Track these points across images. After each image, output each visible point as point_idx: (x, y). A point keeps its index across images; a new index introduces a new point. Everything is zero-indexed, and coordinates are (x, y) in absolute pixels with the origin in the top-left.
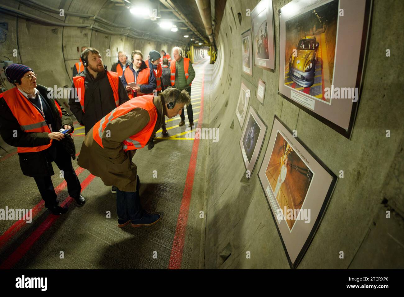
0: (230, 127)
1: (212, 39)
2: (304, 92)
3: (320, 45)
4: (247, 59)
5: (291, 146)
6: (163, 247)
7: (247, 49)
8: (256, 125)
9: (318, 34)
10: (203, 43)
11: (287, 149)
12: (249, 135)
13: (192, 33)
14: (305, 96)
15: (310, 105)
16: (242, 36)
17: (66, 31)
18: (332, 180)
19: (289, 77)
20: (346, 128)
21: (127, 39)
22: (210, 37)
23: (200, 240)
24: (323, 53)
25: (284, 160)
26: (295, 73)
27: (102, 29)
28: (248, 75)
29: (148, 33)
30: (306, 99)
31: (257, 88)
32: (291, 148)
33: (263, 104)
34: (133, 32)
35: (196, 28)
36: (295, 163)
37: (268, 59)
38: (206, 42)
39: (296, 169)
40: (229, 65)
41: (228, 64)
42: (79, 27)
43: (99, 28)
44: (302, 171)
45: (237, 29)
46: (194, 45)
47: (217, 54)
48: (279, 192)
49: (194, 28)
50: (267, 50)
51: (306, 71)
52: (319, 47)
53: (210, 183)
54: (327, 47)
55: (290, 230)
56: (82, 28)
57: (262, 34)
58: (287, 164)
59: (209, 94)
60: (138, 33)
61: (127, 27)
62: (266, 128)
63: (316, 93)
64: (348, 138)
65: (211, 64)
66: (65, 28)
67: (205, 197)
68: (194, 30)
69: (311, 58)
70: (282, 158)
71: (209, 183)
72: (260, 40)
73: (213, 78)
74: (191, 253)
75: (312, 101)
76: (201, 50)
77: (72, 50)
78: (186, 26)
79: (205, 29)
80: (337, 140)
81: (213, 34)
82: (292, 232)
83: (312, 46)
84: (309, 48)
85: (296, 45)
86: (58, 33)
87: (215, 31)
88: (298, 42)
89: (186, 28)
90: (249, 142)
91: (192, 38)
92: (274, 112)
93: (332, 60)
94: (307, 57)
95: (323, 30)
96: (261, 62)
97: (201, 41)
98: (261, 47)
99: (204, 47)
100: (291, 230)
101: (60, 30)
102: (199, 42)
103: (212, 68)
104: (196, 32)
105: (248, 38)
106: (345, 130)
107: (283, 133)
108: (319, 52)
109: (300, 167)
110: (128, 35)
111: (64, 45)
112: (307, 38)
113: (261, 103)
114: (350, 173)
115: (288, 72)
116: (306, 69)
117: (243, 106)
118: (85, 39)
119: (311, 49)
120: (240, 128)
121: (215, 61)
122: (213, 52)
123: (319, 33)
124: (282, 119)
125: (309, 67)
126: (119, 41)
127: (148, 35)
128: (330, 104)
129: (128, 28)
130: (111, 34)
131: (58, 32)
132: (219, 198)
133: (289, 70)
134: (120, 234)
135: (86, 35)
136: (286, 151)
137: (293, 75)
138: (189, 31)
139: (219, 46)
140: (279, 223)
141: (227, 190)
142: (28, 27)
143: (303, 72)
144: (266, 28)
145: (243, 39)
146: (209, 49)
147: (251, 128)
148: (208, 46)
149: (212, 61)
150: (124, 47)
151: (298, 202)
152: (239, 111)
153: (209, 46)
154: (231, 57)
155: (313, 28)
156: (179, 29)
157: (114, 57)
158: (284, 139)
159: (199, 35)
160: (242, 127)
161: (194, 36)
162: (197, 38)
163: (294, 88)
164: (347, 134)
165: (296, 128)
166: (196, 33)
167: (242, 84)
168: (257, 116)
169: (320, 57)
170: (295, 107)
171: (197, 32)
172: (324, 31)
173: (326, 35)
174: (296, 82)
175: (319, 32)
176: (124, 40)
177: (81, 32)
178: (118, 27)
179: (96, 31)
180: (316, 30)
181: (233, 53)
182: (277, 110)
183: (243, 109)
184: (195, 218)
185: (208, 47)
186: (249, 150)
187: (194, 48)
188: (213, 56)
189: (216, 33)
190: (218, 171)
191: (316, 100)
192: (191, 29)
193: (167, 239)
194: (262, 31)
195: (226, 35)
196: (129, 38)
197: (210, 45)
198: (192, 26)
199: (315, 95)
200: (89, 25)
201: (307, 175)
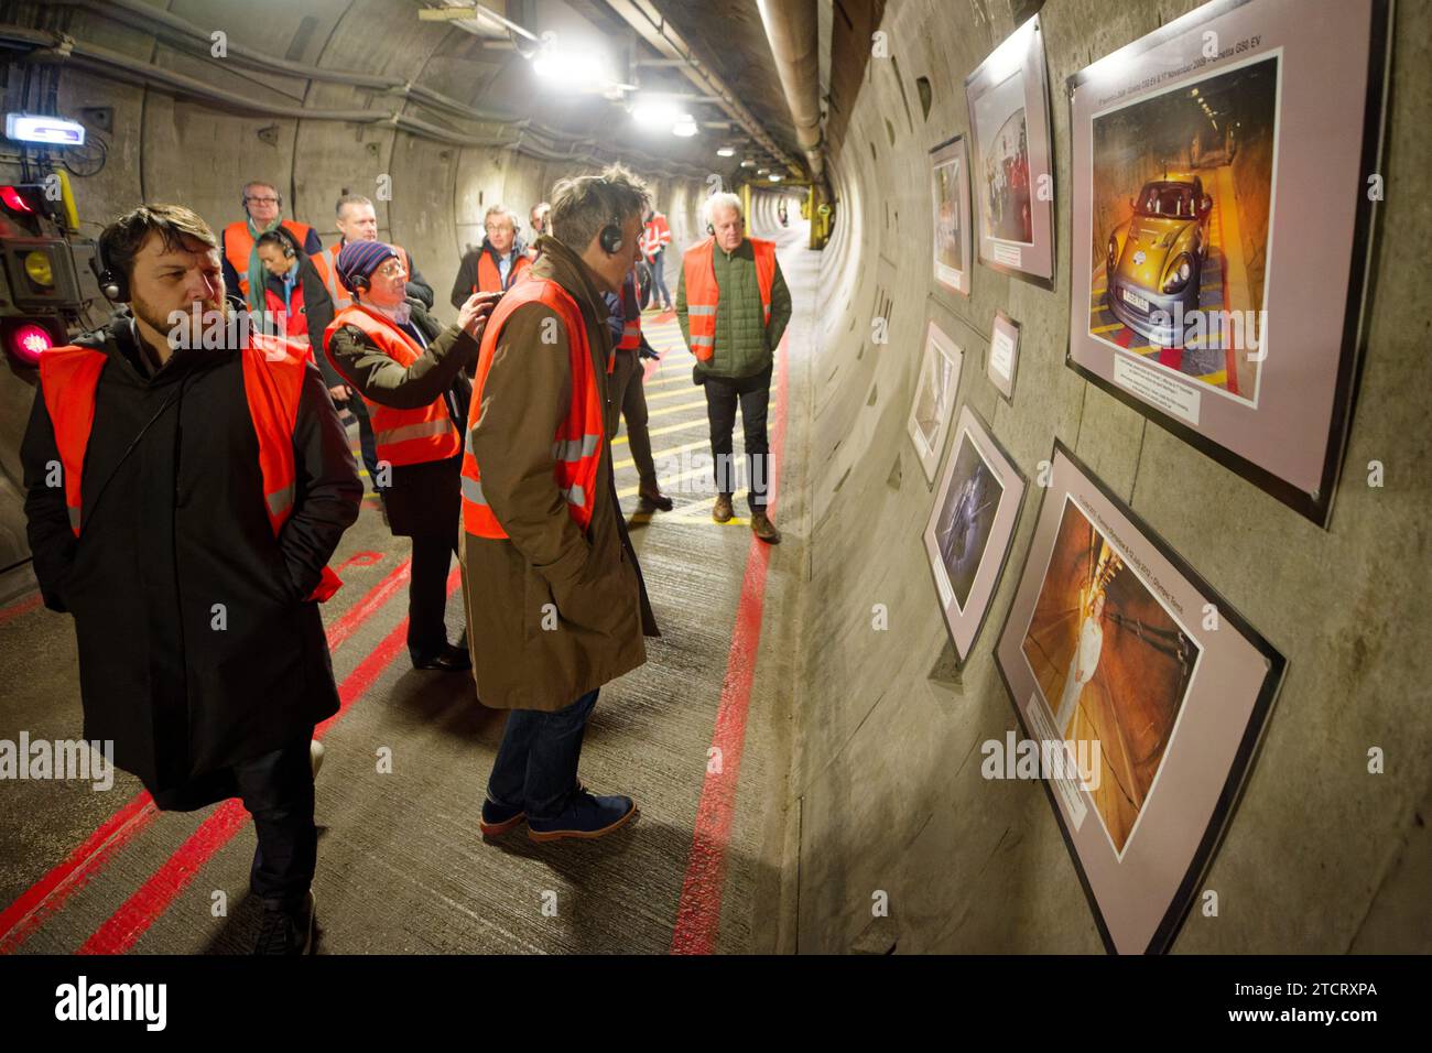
0: (887, 478)
1: (819, 161)
2: (1162, 362)
3: (1214, 206)
4: (951, 238)
5: (1117, 550)
6: (642, 916)
7: (951, 206)
8: (986, 474)
9: (1209, 168)
10: (784, 177)
11: (1101, 561)
12: (961, 512)
13: (747, 141)
14: (1163, 377)
15: (1184, 408)
16: (931, 156)
17: (307, 132)
18: (1266, 670)
19: (1105, 307)
20: (1313, 490)
21: (517, 161)
22: (810, 155)
23: (780, 894)
24: (1226, 232)
25: (1090, 601)
26: (1127, 297)
27: (431, 127)
28: (953, 293)
29: (591, 142)
30: (1167, 385)
31: (989, 342)
32: (1117, 556)
33: (1009, 400)
34: (536, 137)
35: (760, 121)
36: (1131, 611)
37: (1031, 242)
38: (794, 170)
39: (1136, 633)
40: (881, 255)
41: (877, 254)
42: (350, 122)
43: (420, 123)
44: (1159, 639)
45: (912, 131)
46: (754, 181)
47: (833, 212)
48: (1073, 717)
49: (754, 125)
50: (1025, 213)
51: (1168, 291)
52: (1213, 210)
53: (813, 682)
54: (1242, 214)
55: (1116, 852)
56: (363, 124)
57: (1008, 156)
58: (1104, 614)
59: (806, 357)
60: (557, 140)
61: (519, 120)
62: (1022, 484)
63: (1206, 365)
64: (1322, 524)
65: (812, 248)
66: (303, 124)
67: (797, 735)
68: (754, 130)
69: (1183, 244)
70: (1086, 593)
71: (809, 686)
72: (998, 177)
73: (820, 302)
74: (746, 941)
75: (1191, 393)
76: (775, 202)
77: (323, 199)
78: (725, 116)
79: (794, 127)
80: (1282, 530)
81: (823, 146)
82: (1123, 861)
83: (1189, 205)
84: (1178, 213)
85: (1132, 200)
86: (280, 142)
87: (828, 136)
88: (1141, 189)
89: (725, 125)
90: (961, 534)
91: (745, 158)
92: (1052, 428)
93: (1260, 255)
94: (1170, 244)
95: (1224, 156)
96: (1005, 253)
97: (777, 167)
98: (1003, 198)
99: (786, 189)
100: (1120, 852)
101: (287, 129)
102: (772, 172)
103: (817, 266)
104: (761, 136)
105: (953, 166)
106: (1306, 496)
107: (1086, 505)
108: (1214, 227)
109: (1148, 623)
110: (521, 146)
111: (297, 183)
112: (1171, 178)
113: (1005, 398)
114: (1330, 644)
115: (1104, 290)
116: (1168, 282)
117: (937, 403)
118: (372, 162)
119: (1185, 216)
120: (925, 482)
121: (826, 240)
122: (820, 208)
123: (1212, 166)
124: (1080, 455)
125: (1179, 277)
126: (489, 167)
127: (591, 146)
128: (1254, 405)
129: (520, 123)
130: (462, 146)
131: (279, 138)
132: (848, 738)
133: (1106, 283)
134: (487, 865)
135: (374, 147)
136: (1099, 570)
137: (1122, 302)
138: (735, 132)
139: (844, 185)
140: (1078, 829)
141: (879, 710)
142: (180, 123)
143: (1157, 294)
144: (1022, 134)
145: (938, 167)
146: (806, 195)
147: (965, 483)
148: (802, 185)
149: (818, 239)
150: (505, 188)
151: (1145, 752)
152: (921, 424)
153: (808, 188)
154: (888, 227)
155: (1190, 146)
156: (700, 127)
157: (468, 225)
158: (1091, 526)
159: (772, 148)
160: (931, 480)
161: (755, 152)
162: (764, 157)
163: (1126, 347)
164: (1316, 511)
165: (1134, 486)
166: (760, 141)
167: (934, 328)
168: (989, 440)
169: (1215, 243)
170: (1129, 412)
171: (765, 138)
172: (1230, 161)
173: (1238, 173)
174: (1132, 326)
175: (1213, 160)
176: (505, 167)
177: (359, 139)
178: (485, 120)
179: (411, 134)
180: (1202, 155)
181: (896, 215)
182: (1063, 423)
183: (934, 416)
184: (759, 812)
185: (800, 189)
186: (959, 563)
187: (752, 195)
188: (822, 223)
189: (834, 142)
190: (842, 640)
191: (1203, 391)
192: (744, 126)
193: (658, 888)
194: (1008, 146)
195: (869, 149)
196: (522, 159)
197: (810, 181)
198: (745, 116)
199: (1201, 374)
200: (389, 115)
201: (1178, 655)
